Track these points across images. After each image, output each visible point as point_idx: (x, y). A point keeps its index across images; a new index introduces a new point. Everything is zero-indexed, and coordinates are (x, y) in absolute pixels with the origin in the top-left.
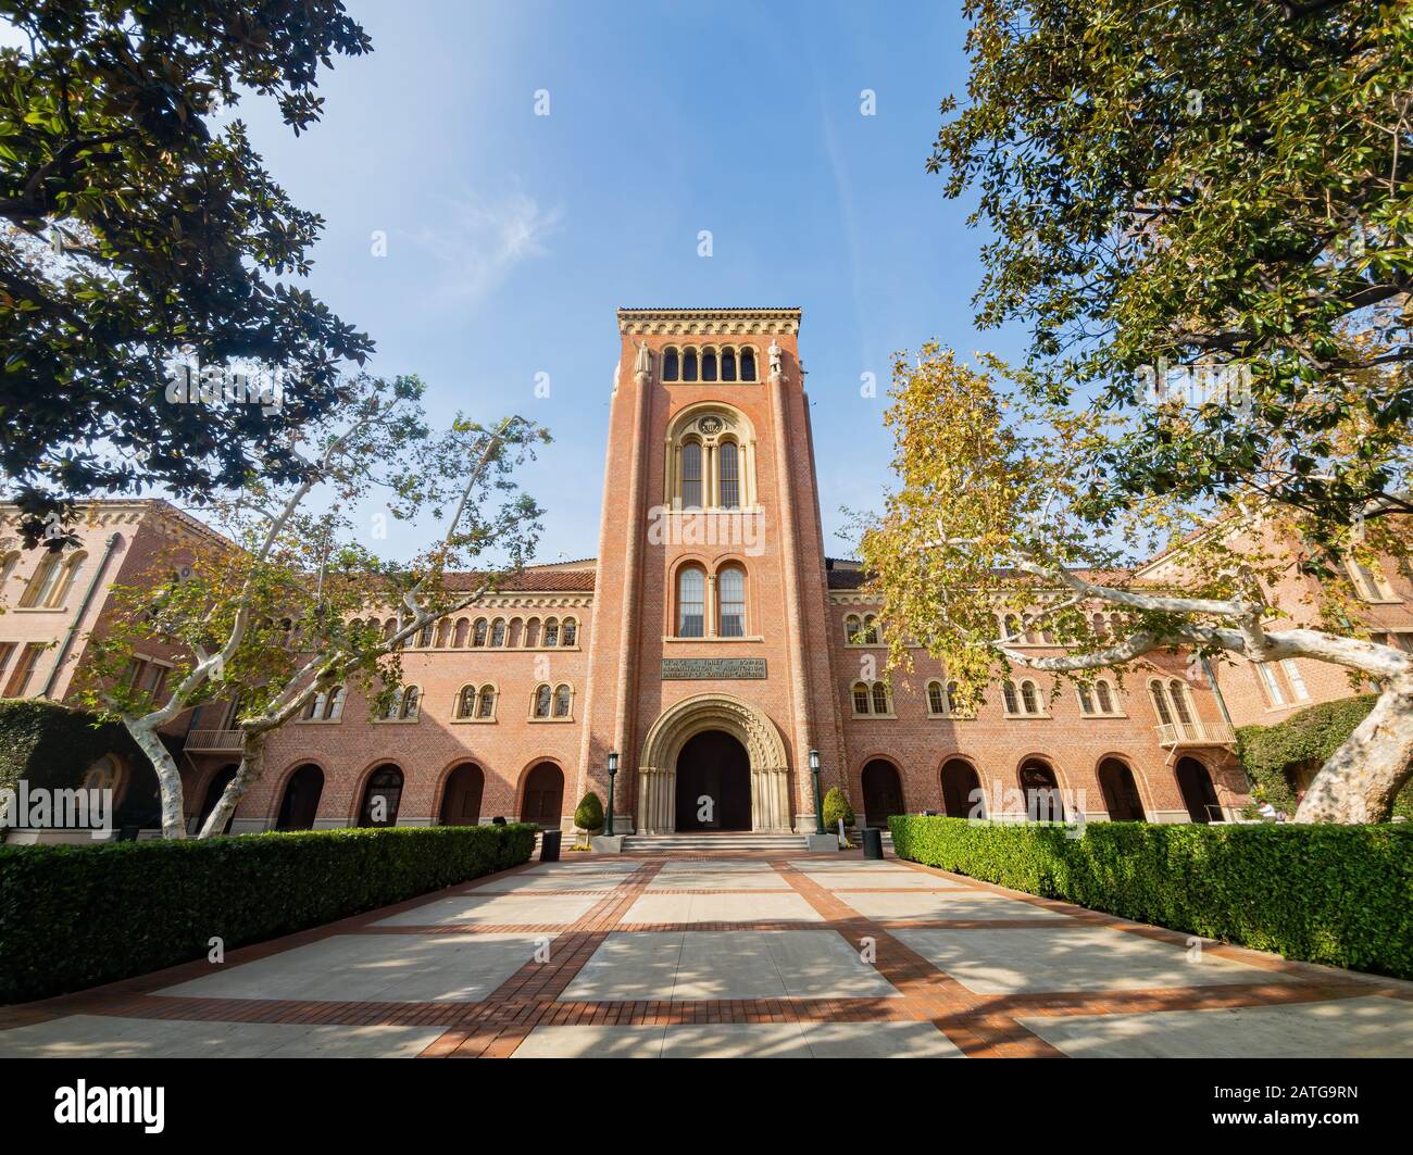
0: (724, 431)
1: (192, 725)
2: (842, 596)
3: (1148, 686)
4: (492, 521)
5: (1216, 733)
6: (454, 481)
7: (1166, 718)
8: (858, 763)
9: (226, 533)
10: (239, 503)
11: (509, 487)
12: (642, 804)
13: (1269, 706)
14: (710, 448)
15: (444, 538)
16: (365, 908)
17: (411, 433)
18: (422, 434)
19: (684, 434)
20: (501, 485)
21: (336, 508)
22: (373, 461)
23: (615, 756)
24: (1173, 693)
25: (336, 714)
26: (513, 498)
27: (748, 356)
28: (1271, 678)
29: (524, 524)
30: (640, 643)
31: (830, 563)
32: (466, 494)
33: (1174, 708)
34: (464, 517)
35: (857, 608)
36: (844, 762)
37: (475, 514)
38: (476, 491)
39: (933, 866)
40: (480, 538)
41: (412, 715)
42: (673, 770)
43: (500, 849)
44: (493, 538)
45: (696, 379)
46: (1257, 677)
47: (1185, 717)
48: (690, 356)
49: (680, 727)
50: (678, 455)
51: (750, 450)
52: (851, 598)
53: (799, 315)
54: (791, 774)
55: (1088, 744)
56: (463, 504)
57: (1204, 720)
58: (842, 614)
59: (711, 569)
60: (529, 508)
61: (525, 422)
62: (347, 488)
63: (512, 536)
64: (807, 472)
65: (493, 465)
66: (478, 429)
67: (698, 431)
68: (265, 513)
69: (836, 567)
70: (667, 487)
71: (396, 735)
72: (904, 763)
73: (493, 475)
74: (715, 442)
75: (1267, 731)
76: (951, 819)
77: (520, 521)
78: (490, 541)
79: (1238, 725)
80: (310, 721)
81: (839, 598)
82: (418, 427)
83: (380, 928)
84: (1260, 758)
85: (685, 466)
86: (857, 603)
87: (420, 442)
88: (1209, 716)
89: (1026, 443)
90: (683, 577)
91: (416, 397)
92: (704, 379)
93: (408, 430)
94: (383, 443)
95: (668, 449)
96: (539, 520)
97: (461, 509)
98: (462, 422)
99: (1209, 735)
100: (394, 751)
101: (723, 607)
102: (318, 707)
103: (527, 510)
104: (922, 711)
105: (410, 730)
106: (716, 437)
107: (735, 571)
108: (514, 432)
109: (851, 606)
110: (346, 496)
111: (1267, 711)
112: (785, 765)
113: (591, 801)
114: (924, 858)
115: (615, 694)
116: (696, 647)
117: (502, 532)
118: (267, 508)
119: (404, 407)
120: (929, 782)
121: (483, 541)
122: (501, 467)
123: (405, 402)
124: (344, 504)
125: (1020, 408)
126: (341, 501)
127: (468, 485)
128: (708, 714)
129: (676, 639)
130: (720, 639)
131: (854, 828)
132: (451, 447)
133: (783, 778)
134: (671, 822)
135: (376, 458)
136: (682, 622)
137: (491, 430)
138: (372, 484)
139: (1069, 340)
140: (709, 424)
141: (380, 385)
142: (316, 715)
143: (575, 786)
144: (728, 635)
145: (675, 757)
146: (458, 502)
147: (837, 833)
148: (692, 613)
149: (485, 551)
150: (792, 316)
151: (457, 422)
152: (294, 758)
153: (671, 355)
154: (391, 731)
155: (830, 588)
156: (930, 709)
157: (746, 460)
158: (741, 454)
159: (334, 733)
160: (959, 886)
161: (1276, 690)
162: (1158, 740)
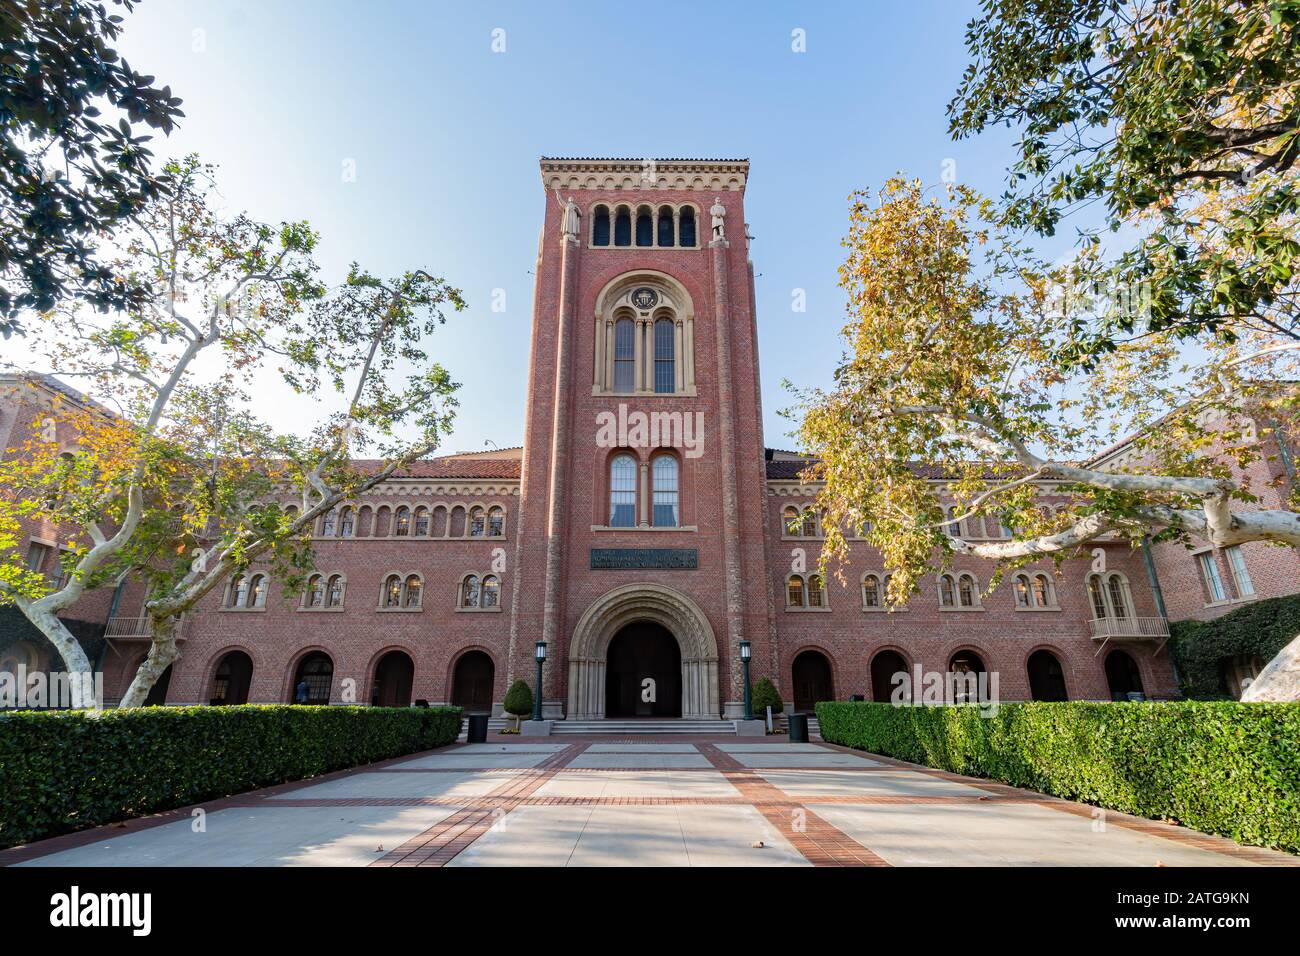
0: (659, 305)
1: (111, 612)
2: (781, 487)
3: (1087, 580)
4: (400, 394)
5: (1149, 626)
6: (354, 347)
7: (1101, 612)
8: (789, 655)
9: (110, 405)
10: (117, 369)
11: (417, 356)
12: (572, 692)
13: (1209, 602)
14: (644, 324)
15: (346, 410)
16: (267, 783)
17: (305, 290)
18: (316, 292)
19: (616, 307)
20: (408, 353)
21: (228, 377)
22: (268, 327)
23: (544, 645)
24: (1112, 587)
25: (260, 602)
26: (422, 368)
27: (687, 215)
28: (1215, 573)
29: (437, 399)
30: (569, 533)
31: (769, 453)
32: (369, 360)
33: (1111, 604)
34: (367, 387)
35: (796, 499)
36: (776, 653)
37: (380, 385)
38: (379, 357)
39: (856, 748)
40: (388, 412)
41: (337, 603)
42: (603, 658)
43: (422, 730)
44: (401, 413)
45: (629, 244)
46: (1201, 572)
47: (1120, 611)
48: (623, 214)
49: (610, 617)
50: (610, 330)
51: (689, 327)
52: (790, 489)
53: (747, 168)
54: (722, 663)
55: (1020, 637)
56: (366, 371)
57: (1138, 614)
58: (781, 504)
59: (644, 456)
60: (443, 382)
61: (430, 279)
62: (239, 356)
63: (425, 412)
64: (749, 351)
65: (399, 331)
66: (376, 283)
67: (630, 304)
68: (148, 380)
69: (776, 457)
70: (597, 366)
71: (322, 623)
72: (835, 652)
73: (398, 340)
74: (650, 316)
75: (1204, 625)
76: (879, 704)
77: (433, 396)
78: (398, 415)
79: (1173, 620)
80: (233, 609)
81: (778, 489)
82: (312, 284)
83: (282, 801)
84: (1193, 652)
85: (618, 344)
86: (796, 494)
87: (314, 302)
88: (1144, 610)
89: (993, 303)
90: (614, 464)
91: (307, 249)
92: (639, 243)
93: (301, 288)
94: (276, 305)
95: (598, 324)
96: (454, 395)
97: (363, 379)
98: (357, 276)
99: (1143, 629)
100: (321, 639)
101: (655, 496)
102: (241, 595)
103: (441, 382)
104: (856, 604)
105: (337, 618)
106: (651, 311)
107: (669, 459)
108: (420, 290)
109: (790, 497)
110: (239, 364)
111: (1207, 606)
112: (716, 656)
113: (521, 687)
114: (849, 740)
115: (543, 585)
116: (627, 537)
117: (413, 407)
118: (149, 376)
119: (295, 260)
120: (858, 673)
121: (391, 416)
122: (407, 333)
123: (294, 255)
124: (238, 375)
125: (993, 257)
126: (233, 371)
127: (368, 352)
128: (639, 605)
129: (606, 528)
130: (652, 529)
131: (782, 715)
132: (350, 308)
133: (714, 668)
134: (602, 708)
135: (271, 324)
136: (613, 511)
137: (392, 288)
138: (266, 352)
139: (1061, 154)
140: (644, 296)
141: (264, 234)
142: (240, 602)
143: (505, 675)
144: (660, 525)
145: (605, 647)
146: (360, 370)
147: (764, 718)
148: (623, 502)
149: (395, 427)
150: (738, 168)
151: (352, 275)
152: (221, 644)
153: (602, 214)
154: (317, 619)
155: (769, 478)
156: (865, 603)
157: (684, 339)
158: (678, 332)
159: (259, 620)
160: (882, 766)
161: (1219, 584)
162: (1091, 634)
